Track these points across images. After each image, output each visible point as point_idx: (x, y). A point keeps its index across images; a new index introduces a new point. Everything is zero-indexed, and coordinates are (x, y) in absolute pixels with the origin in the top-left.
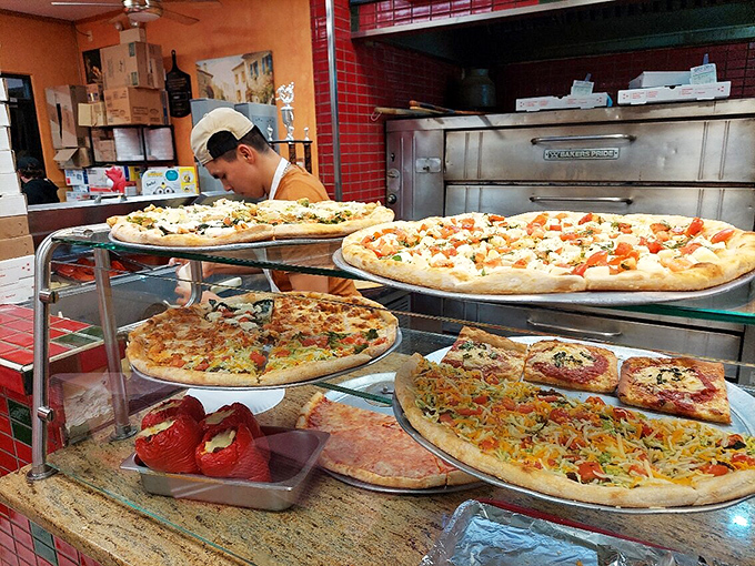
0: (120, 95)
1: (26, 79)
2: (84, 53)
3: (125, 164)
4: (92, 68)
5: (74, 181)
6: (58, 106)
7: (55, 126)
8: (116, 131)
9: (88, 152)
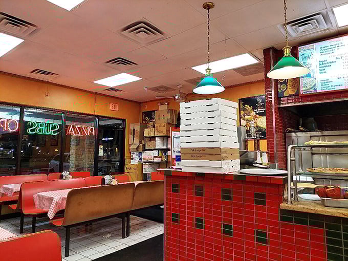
0: (162, 126)
1: (124, 121)
2: (143, 113)
3: (158, 150)
4: (145, 117)
5: (134, 156)
6: (134, 130)
7: (131, 137)
8: (156, 138)
9: (143, 146)
